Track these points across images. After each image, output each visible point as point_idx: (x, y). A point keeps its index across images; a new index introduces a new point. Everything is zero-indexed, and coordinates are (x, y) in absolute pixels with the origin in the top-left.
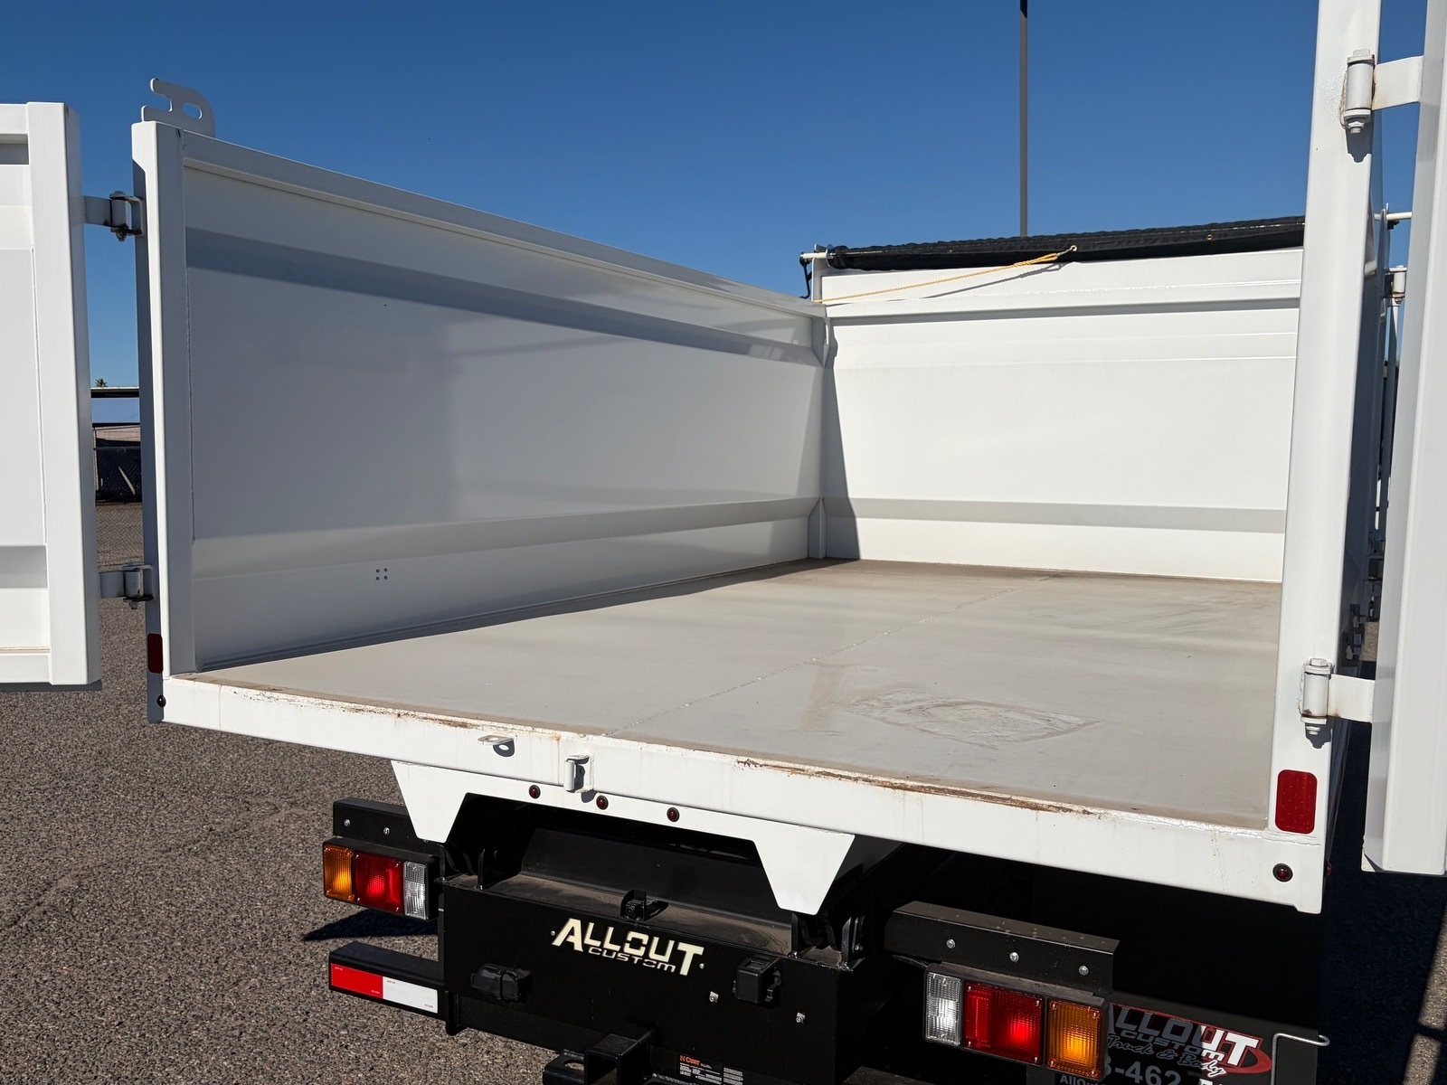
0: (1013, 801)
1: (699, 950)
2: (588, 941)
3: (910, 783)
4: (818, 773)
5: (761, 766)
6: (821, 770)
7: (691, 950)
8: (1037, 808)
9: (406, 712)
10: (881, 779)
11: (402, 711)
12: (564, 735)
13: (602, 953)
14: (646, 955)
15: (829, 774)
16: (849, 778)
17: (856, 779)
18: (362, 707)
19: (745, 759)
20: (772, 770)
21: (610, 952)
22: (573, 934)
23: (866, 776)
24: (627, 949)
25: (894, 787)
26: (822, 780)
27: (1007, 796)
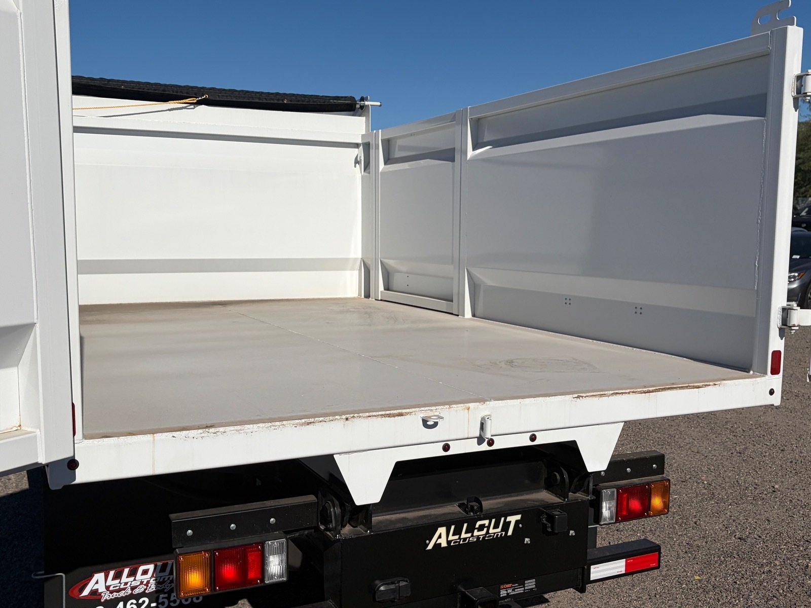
0: (690, 386)
1: (518, 517)
2: (451, 538)
3: (651, 389)
4: (612, 394)
5: (585, 397)
6: (612, 392)
7: (513, 519)
8: (698, 387)
9: (352, 415)
10: (639, 390)
11: (348, 416)
12: (472, 405)
13: (460, 542)
14: (488, 532)
15: (617, 393)
16: (626, 393)
17: (629, 393)
18: (312, 420)
19: (576, 395)
20: (591, 398)
21: (465, 539)
22: (442, 537)
23: (632, 390)
24: (476, 533)
25: (645, 392)
26: (615, 397)
27: (687, 385)
